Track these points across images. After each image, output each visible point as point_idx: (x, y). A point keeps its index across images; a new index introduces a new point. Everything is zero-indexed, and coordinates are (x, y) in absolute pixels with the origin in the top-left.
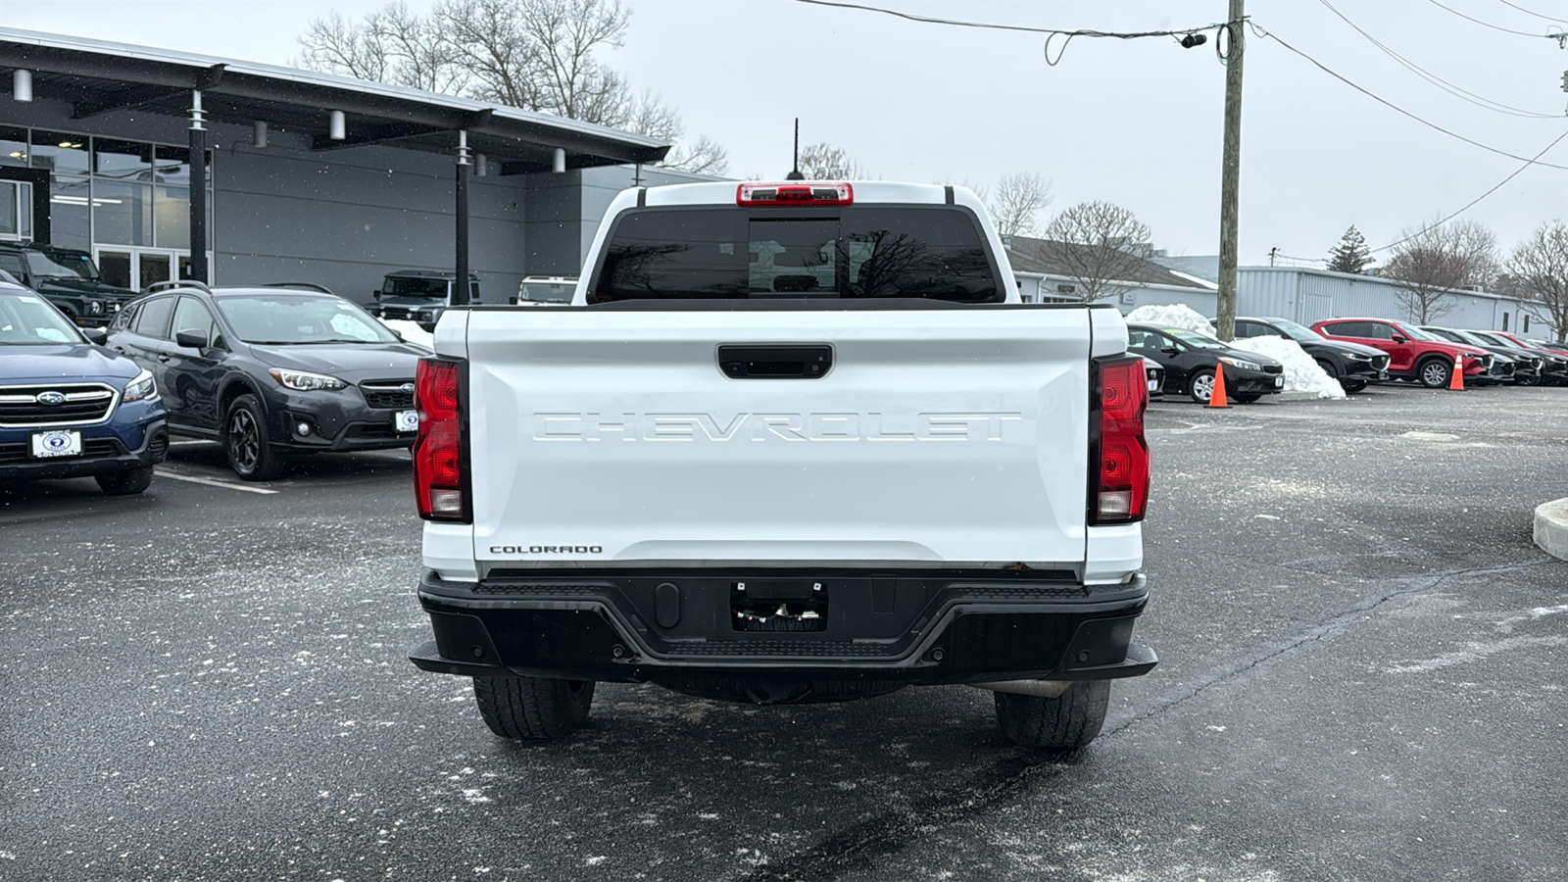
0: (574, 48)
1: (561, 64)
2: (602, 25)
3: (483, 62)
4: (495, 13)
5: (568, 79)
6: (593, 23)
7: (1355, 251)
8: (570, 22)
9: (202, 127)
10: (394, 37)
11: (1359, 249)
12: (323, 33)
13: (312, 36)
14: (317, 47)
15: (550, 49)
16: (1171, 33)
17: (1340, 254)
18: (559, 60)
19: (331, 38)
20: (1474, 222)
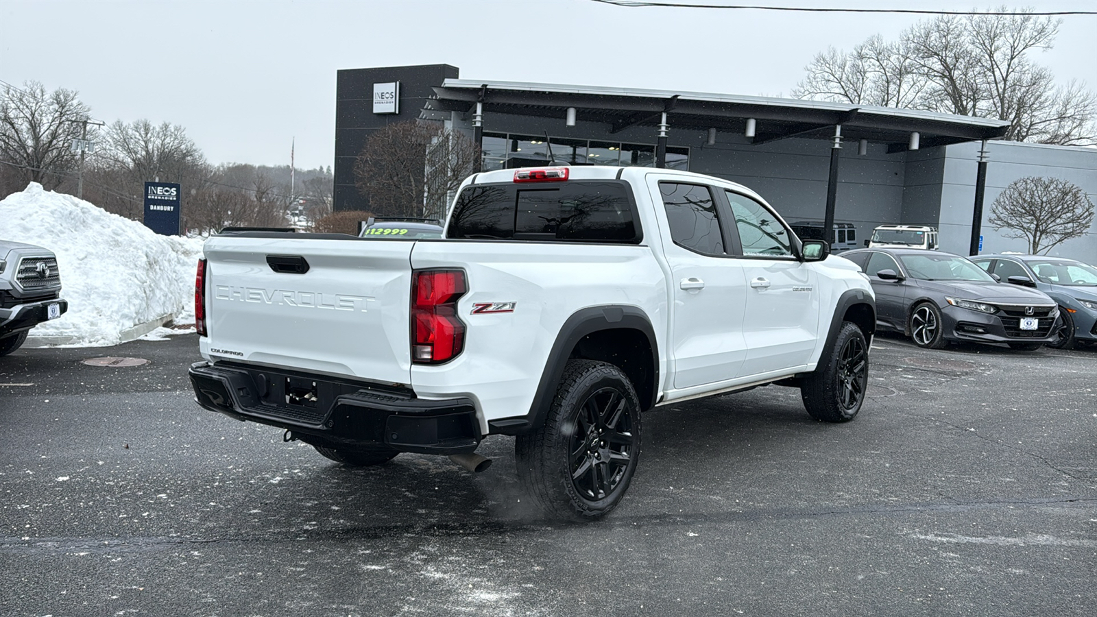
0: (1010, 54)
1: (998, 67)
2: (1035, 34)
3: (935, 71)
4: (947, 35)
5: (1003, 77)
6: (1027, 33)
8: (1008, 35)
9: (666, 134)
10: (871, 60)
12: (822, 62)
13: (815, 65)
14: (817, 72)
15: (990, 57)
18: (996, 63)
19: (827, 65)
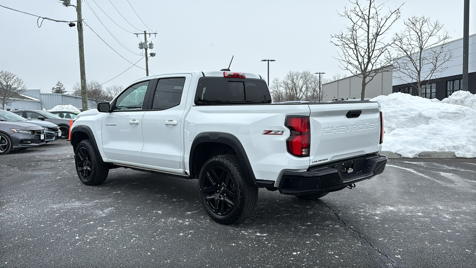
7: (61, 89)
11: (62, 88)
16: (67, 22)
17: (56, 90)
20: (96, 82)
